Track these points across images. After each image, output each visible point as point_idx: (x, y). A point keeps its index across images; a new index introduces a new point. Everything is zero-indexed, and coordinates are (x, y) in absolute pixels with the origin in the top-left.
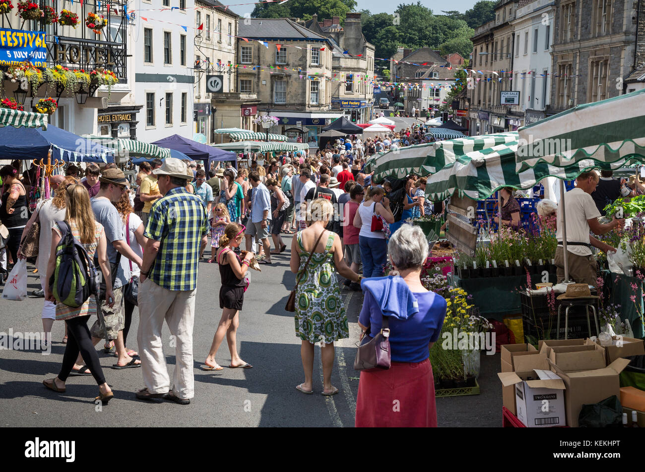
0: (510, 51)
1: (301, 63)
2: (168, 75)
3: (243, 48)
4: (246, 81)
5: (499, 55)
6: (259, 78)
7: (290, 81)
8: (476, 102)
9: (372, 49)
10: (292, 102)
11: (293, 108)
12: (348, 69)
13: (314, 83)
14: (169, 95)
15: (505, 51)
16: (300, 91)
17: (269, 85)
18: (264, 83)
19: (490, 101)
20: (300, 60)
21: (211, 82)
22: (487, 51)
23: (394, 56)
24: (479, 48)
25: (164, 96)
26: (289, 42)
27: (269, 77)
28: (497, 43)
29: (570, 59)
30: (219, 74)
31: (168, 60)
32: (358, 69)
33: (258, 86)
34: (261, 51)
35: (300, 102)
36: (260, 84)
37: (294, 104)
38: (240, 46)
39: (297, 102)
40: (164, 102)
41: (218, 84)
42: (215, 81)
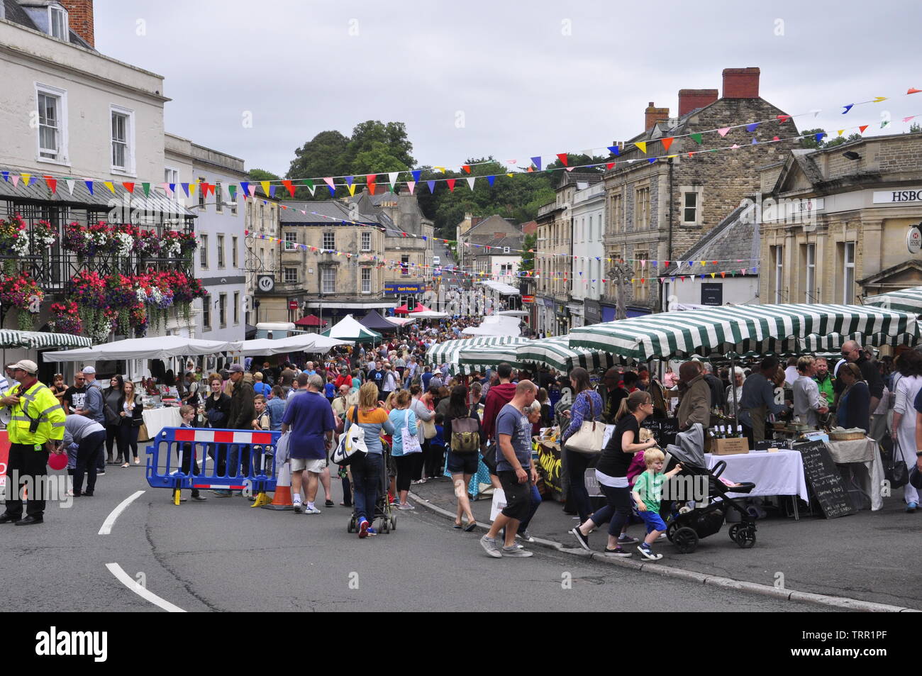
0: (570, 237)
1: (350, 249)
2: (222, 278)
3: (287, 234)
4: (291, 269)
5: (560, 241)
6: (305, 267)
7: (339, 270)
8: (542, 288)
9: (431, 225)
10: (342, 291)
11: (344, 298)
12: (403, 249)
13: (365, 271)
14: (222, 297)
15: (565, 237)
16: (351, 279)
17: (316, 273)
18: (310, 271)
19: (553, 287)
20: (349, 246)
21: (263, 282)
22: (545, 236)
23: (461, 225)
24: (542, 228)
25: (218, 298)
26: (337, 227)
27: (316, 265)
28: (558, 226)
29: (619, 250)
30: (271, 274)
31: (221, 264)
32: (415, 249)
33: (304, 274)
34: (307, 237)
35: (350, 291)
36: (306, 273)
37: (343, 294)
38: (283, 232)
39: (347, 291)
40: (218, 304)
41: (269, 283)
42: (267, 281)
